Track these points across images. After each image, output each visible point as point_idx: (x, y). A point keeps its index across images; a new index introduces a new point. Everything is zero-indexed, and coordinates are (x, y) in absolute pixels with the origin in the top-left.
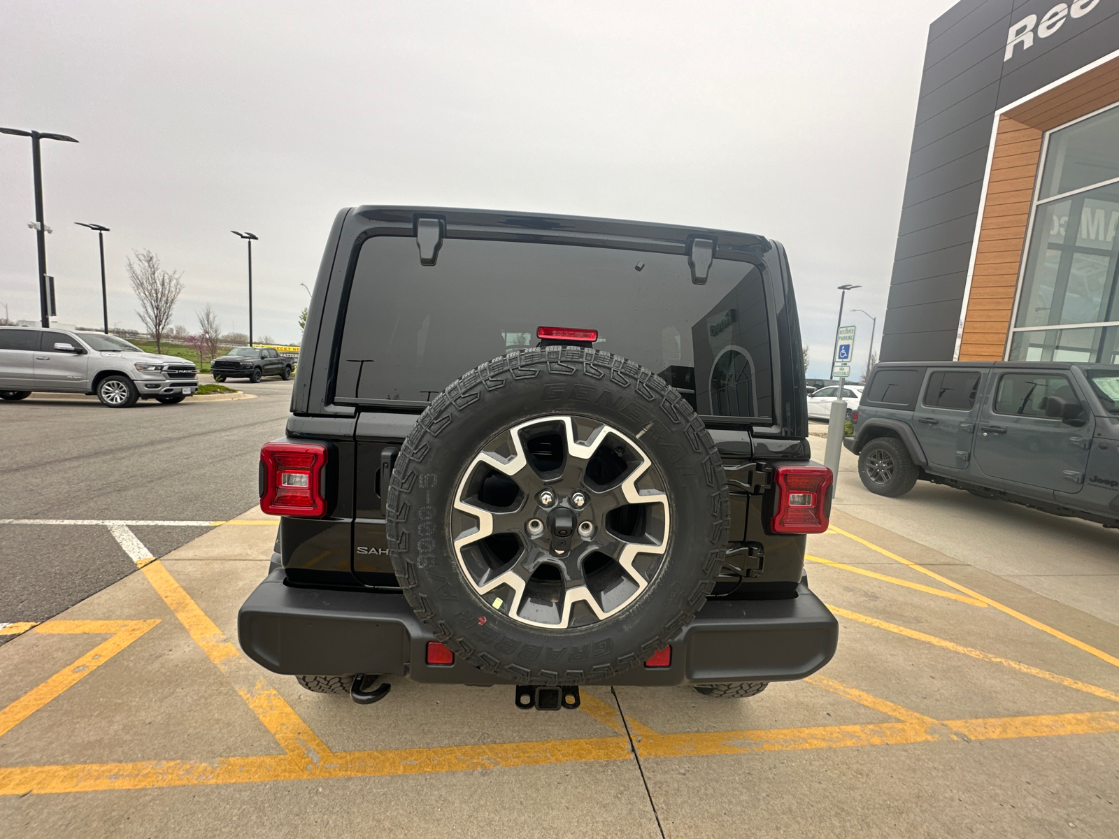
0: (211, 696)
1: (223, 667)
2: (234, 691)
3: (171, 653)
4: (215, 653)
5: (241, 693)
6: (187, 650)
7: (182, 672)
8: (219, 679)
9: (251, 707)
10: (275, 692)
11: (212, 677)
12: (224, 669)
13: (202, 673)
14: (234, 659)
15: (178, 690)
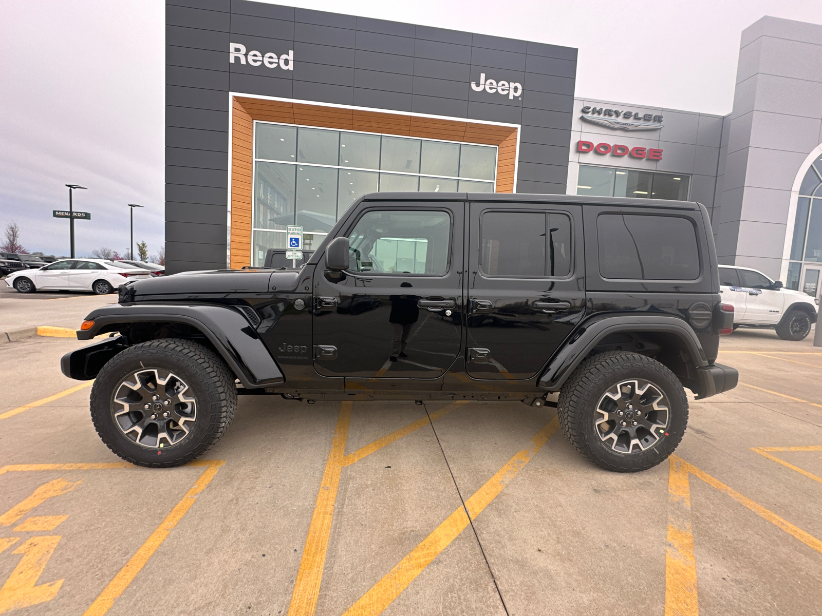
0: (708, 517)
1: (688, 527)
2: (692, 508)
3: (725, 576)
4: (686, 541)
5: (689, 505)
6: (708, 566)
7: (722, 549)
8: (697, 521)
9: (689, 495)
10: (669, 490)
11: (701, 526)
12: (688, 525)
13: (706, 536)
14: (675, 526)
15: (730, 538)
